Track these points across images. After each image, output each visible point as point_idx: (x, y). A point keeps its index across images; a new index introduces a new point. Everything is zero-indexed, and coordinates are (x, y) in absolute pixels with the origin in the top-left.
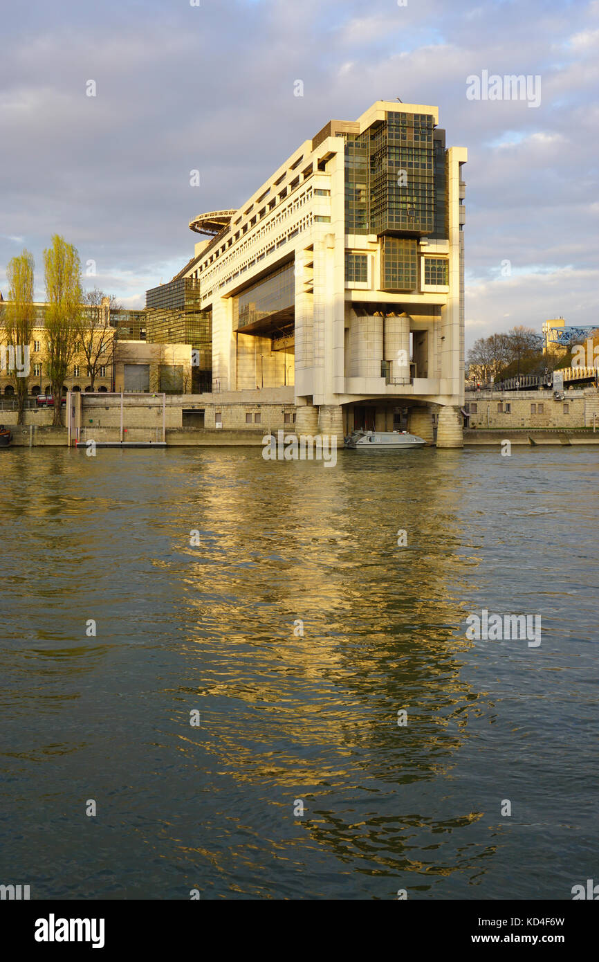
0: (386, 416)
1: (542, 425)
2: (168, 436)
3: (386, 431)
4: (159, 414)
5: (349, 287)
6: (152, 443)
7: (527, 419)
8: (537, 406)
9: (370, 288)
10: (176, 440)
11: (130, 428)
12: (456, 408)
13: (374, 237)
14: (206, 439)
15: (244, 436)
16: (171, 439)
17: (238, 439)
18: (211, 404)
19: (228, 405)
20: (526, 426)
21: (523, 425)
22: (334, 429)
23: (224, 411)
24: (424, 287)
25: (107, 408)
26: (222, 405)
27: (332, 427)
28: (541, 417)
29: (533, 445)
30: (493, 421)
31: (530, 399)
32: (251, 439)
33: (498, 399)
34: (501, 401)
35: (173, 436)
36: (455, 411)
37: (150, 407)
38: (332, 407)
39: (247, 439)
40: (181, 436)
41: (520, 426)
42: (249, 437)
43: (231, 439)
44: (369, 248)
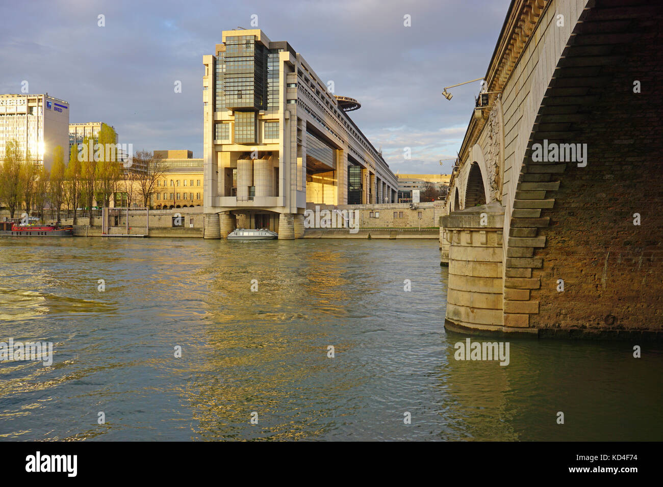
0: (274, 220)
1: (402, 225)
2: (151, 232)
3: (250, 229)
4: (159, 219)
5: (218, 143)
6: (137, 235)
7: (391, 222)
8: (398, 213)
9: (230, 143)
10: (154, 234)
11: (133, 227)
12: (286, 215)
13: (231, 112)
14: (170, 233)
15: (189, 232)
16: (152, 233)
17: (186, 233)
18: (188, 214)
19: (197, 214)
20: (390, 226)
21: (388, 226)
22: (210, 227)
23: (195, 218)
24: (264, 141)
25: (133, 216)
26: (194, 214)
27: (208, 226)
28: (401, 220)
29: (370, 238)
30: (366, 224)
31: (393, 208)
32: (193, 234)
33: (369, 209)
34: (372, 210)
35: (153, 231)
36: (285, 216)
37: (155, 216)
38: (209, 215)
39: (191, 233)
40: (157, 231)
41: (386, 226)
42: (192, 232)
43: (183, 233)
44: (230, 119)
